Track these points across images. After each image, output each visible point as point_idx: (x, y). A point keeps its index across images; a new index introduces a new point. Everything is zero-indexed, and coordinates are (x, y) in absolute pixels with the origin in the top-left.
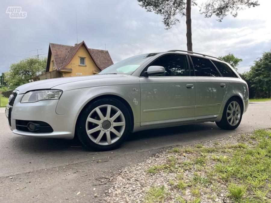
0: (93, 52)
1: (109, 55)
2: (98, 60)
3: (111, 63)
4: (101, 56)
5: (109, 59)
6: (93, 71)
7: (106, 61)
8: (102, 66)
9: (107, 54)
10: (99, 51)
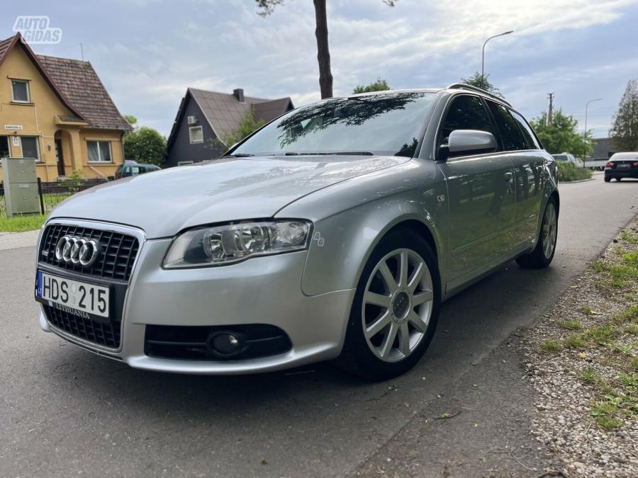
0: (46, 64)
1: (94, 73)
2: (66, 89)
3: (102, 97)
4: (72, 76)
5: (97, 86)
6: (54, 118)
7: (89, 92)
8: (77, 105)
9: (89, 71)
10: (61, 63)
